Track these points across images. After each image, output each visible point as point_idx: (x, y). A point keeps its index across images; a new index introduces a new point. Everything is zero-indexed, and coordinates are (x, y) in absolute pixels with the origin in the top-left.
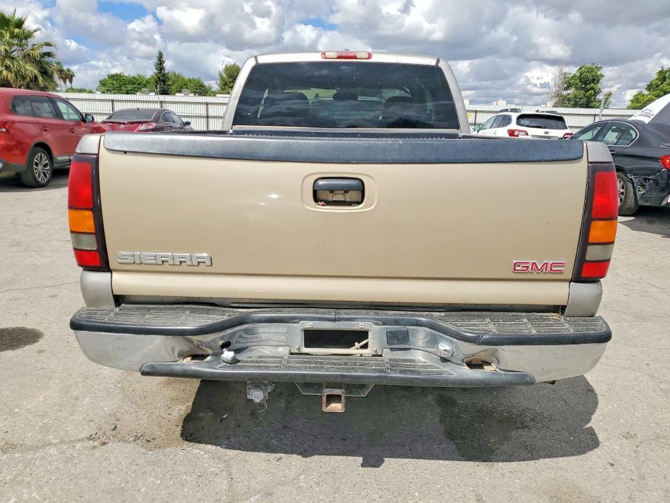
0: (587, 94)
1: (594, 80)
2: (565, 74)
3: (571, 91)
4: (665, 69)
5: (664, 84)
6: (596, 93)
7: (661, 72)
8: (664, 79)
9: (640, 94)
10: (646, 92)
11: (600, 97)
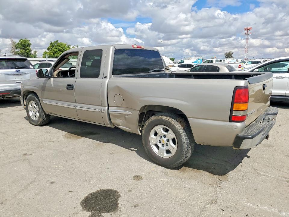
0: (27, 51)
1: (27, 45)
2: (14, 42)
3: (18, 50)
4: (53, 42)
5: (54, 48)
6: (30, 52)
7: (51, 44)
8: (53, 46)
9: (45, 52)
10: (48, 51)
11: (32, 52)
